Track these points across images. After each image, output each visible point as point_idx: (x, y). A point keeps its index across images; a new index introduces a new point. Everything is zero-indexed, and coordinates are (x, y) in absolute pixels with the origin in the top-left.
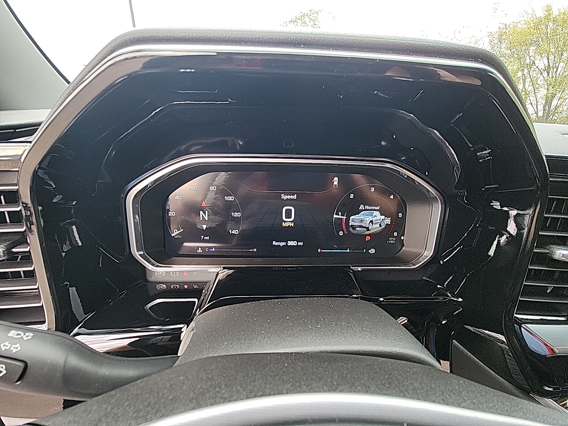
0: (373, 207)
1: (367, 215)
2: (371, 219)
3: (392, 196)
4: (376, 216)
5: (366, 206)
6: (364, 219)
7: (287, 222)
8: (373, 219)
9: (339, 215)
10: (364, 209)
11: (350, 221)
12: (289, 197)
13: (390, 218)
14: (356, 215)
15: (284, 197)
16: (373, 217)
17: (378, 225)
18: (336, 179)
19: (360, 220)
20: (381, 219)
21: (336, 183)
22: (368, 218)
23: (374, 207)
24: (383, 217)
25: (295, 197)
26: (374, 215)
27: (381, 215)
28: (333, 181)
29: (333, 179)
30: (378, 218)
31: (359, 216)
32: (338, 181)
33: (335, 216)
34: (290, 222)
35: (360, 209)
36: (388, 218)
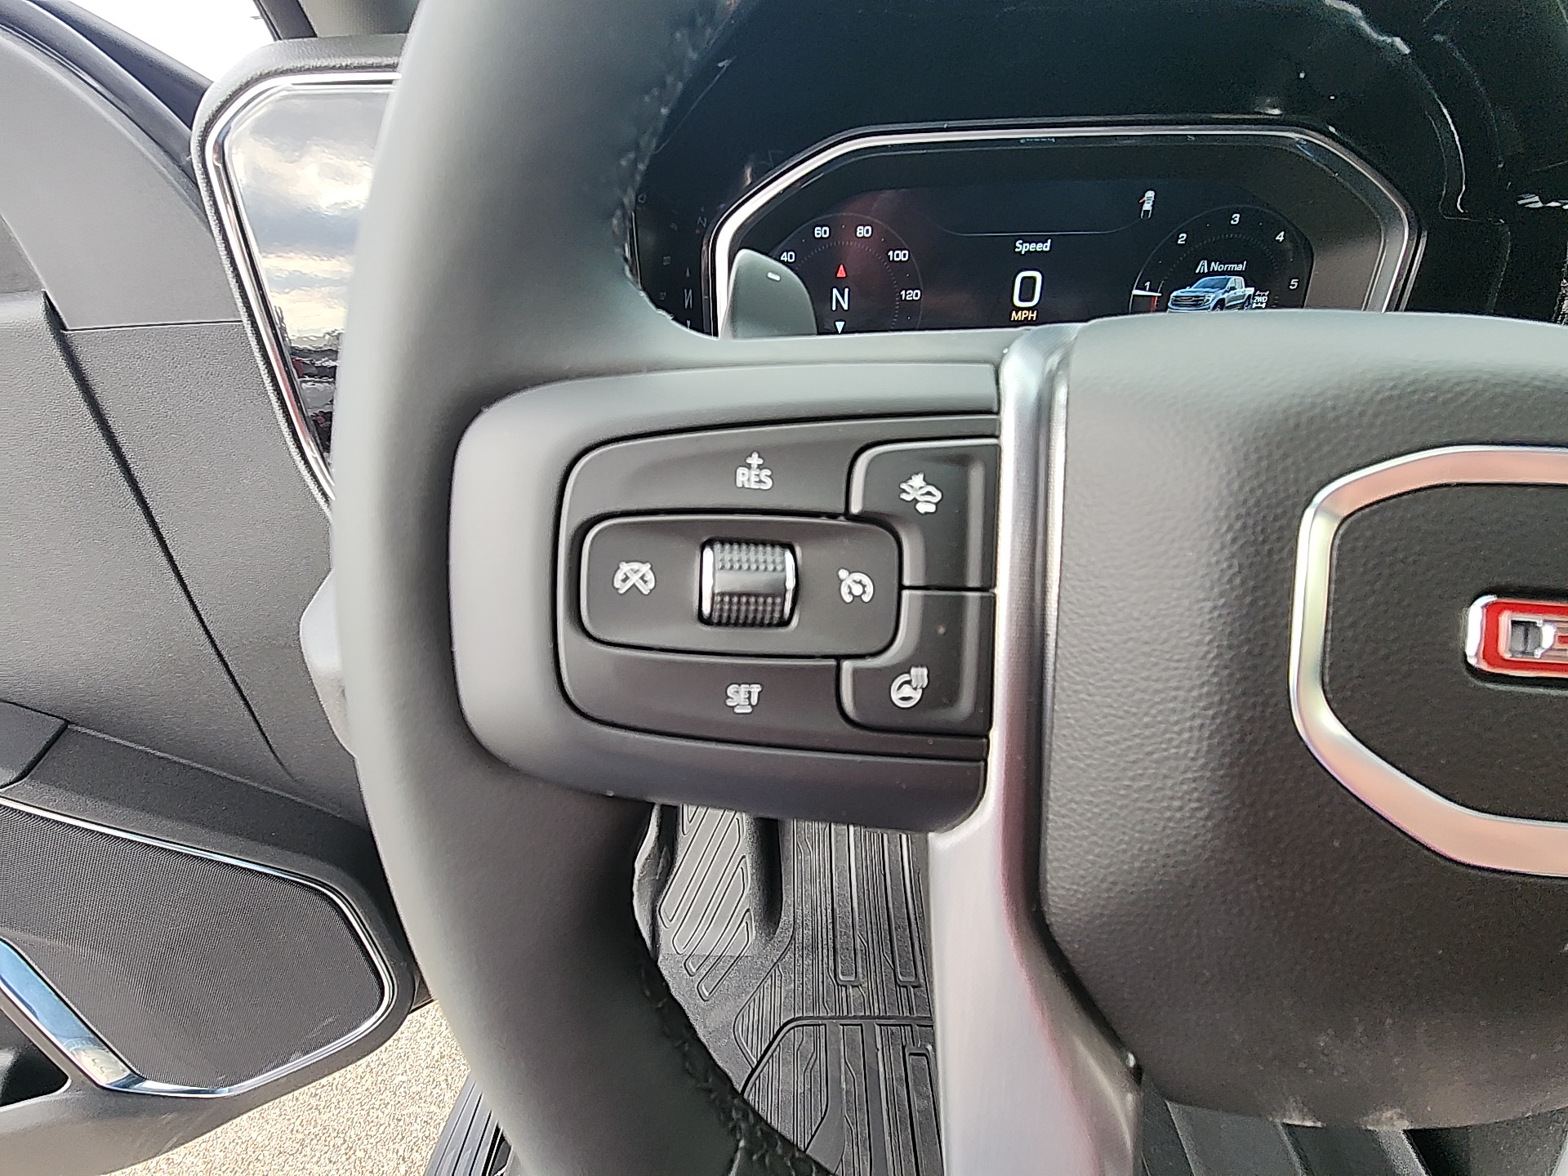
0: (1230, 266)
1: (1213, 288)
2: (1222, 297)
3: (1282, 233)
4: (1233, 288)
5: (1213, 264)
6: (1204, 296)
7: (1023, 309)
8: (1225, 296)
9: (1144, 289)
10: (1206, 271)
11: (1169, 304)
12: (1032, 247)
13: (1267, 293)
14: (1185, 288)
15: (1022, 247)
16: (1226, 291)
18: (1150, 194)
19: (1194, 299)
20: (1245, 295)
21: (1147, 207)
22: (1213, 296)
23: (1233, 266)
24: (1251, 291)
25: (1046, 247)
26: (1229, 285)
27: (1247, 286)
28: (1141, 201)
29: (1144, 196)
30: (1238, 294)
31: (1192, 289)
32: (1153, 199)
33: (1136, 292)
34: (1028, 309)
35: (1197, 271)
36: (1262, 294)
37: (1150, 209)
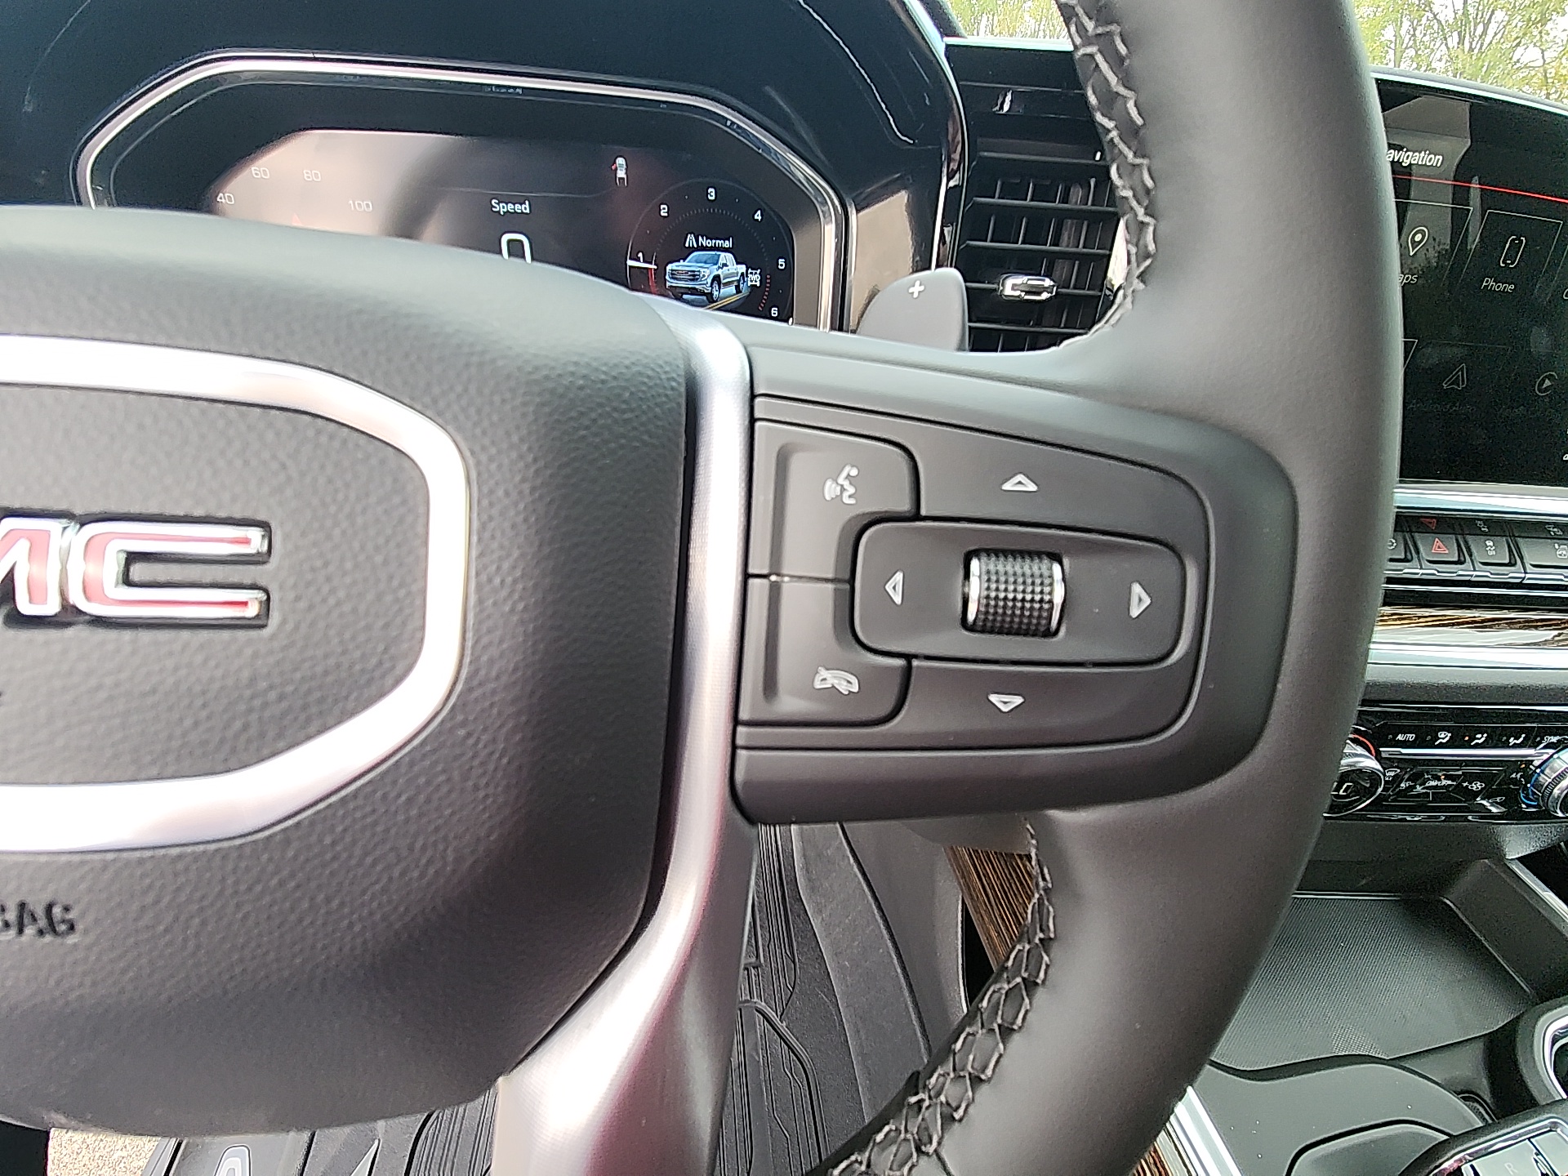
0: (717, 241)
1: (705, 263)
2: (716, 273)
3: (759, 212)
4: (725, 265)
5: (700, 238)
6: (699, 271)
8: (719, 272)
9: (638, 260)
10: (695, 246)
11: (667, 277)
12: (510, 207)
13: (759, 271)
14: (679, 261)
15: (499, 208)
16: (719, 268)
17: (732, 289)
18: (621, 161)
19: (690, 273)
20: (737, 273)
21: (621, 174)
22: (708, 271)
23: (720, 242)
24: (742, 268)
25: (525, 209)
26: (721, 261)
27: (738, 263)
28: (613, 167)
29: (615, 162)
30: (731, 271)
31: (686, 263)
32: (625, 166)
33: (630, 263)
35: (687, 245)
36: (754, 272)
37: (625, 176)
